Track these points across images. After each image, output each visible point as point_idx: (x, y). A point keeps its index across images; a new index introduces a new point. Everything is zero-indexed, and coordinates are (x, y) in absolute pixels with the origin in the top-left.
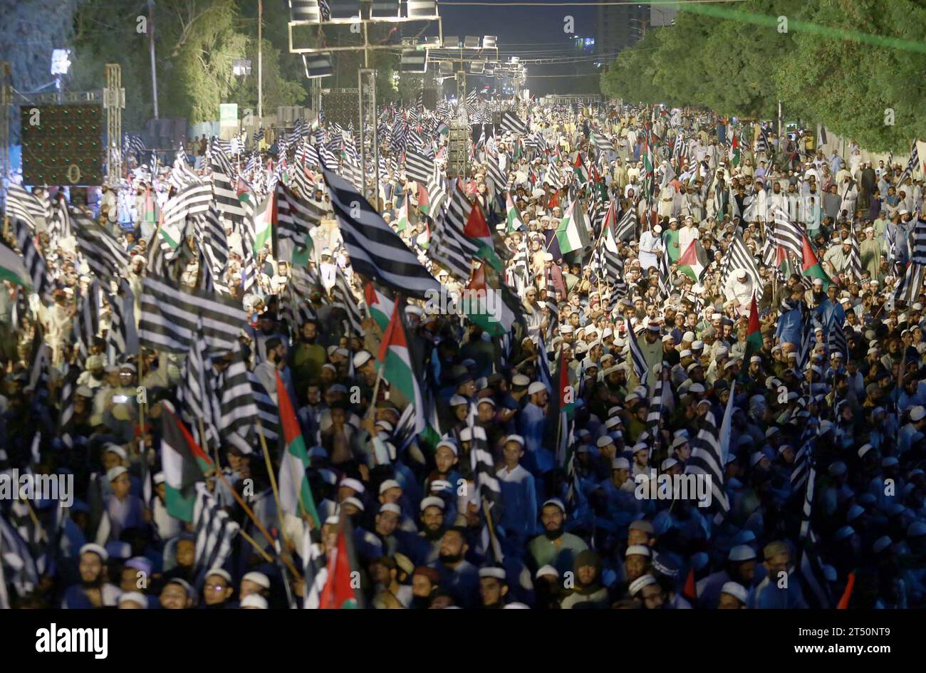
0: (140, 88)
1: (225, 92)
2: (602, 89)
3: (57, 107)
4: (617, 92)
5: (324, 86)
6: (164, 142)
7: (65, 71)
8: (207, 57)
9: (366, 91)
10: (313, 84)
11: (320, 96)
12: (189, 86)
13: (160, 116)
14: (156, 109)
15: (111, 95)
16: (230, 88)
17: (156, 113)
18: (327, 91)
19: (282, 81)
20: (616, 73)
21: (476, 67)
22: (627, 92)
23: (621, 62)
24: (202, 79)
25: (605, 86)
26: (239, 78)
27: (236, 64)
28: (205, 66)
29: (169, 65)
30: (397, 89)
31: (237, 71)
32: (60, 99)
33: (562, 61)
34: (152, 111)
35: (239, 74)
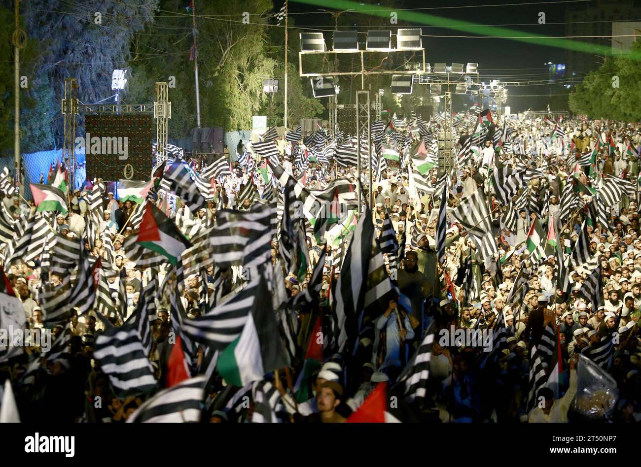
0: (185, 101)
1: (257, 106)
2: (570, 107)
3: (116, 116)
4: (583, 109)
5: (339, 103)
6: (205, 146)
7: (122, 87)
8: (241, 77)
9: (374, 106)
10: (330, 101)
11: (336, 111)
12: (227, 101)
13: (202, 125)
14: (199, 119)
15: (160, 107)
16: (261, 104)
17: (199, 123)
18: (342, 106)
19: (304, 98)
20: (581, 94)
21: (460, 88)
22: (591, 109)
23: (585, 85)
24: (237, 94)
25: (573, 104)
26: (269, 95)
27: (266, 84)
28: (241, 84)
29: (210, 84)
30: (400, 105)
31: (267, 89)
32: (118, 110)
33: (537, 83)
34: (196, 120)
35: (268, 91)
